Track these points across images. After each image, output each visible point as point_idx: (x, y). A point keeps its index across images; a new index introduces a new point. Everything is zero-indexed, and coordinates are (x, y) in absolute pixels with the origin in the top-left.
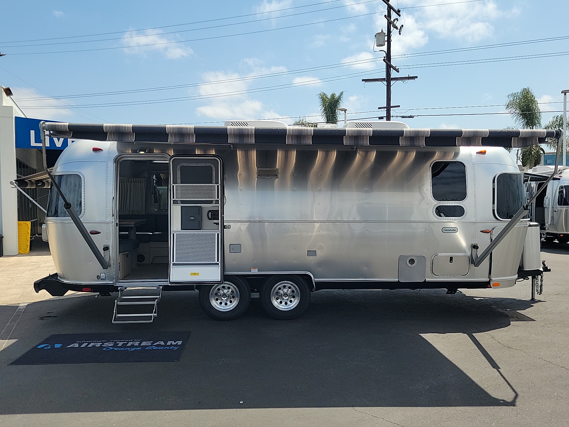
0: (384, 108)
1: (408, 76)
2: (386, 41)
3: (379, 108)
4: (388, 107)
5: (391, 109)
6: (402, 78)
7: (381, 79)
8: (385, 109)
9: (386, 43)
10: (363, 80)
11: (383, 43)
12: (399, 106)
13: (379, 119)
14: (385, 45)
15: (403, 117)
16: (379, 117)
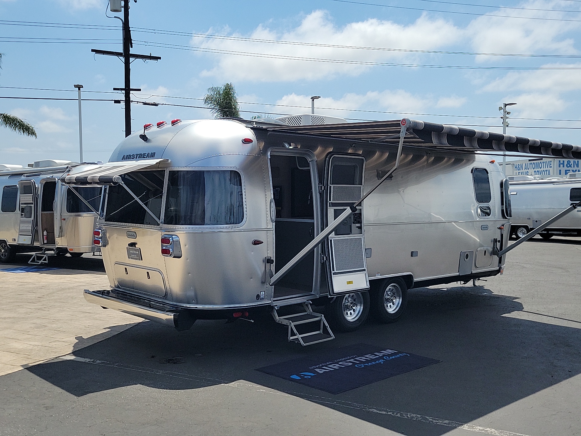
0: (122, 89)
1: (150, 55)
2: (122, 7)
3: (115, 89)
4: (127, 90)
5: (131, 92)
6: (142, 56)
7: (117, 54)
8: (124, 92)
9: (123, 9)
10: (93, 51)
11: (119, 9)
12: (140, 90)
13: (115, 103)
14: (121, 11)
15: (145, 104)
16: (115, 100)
